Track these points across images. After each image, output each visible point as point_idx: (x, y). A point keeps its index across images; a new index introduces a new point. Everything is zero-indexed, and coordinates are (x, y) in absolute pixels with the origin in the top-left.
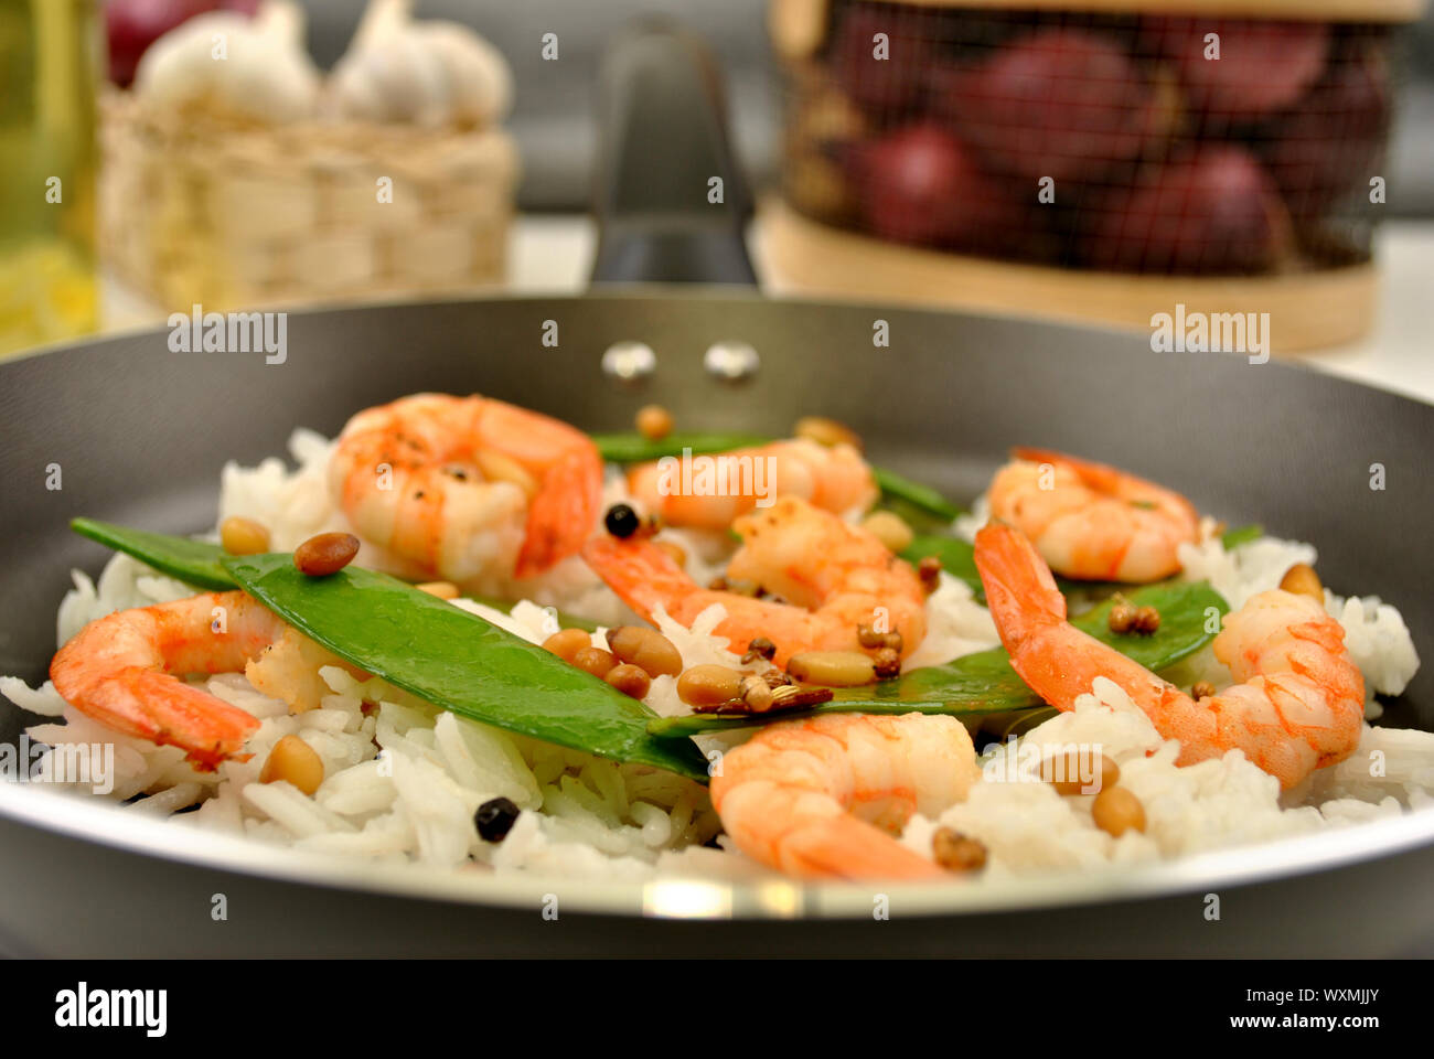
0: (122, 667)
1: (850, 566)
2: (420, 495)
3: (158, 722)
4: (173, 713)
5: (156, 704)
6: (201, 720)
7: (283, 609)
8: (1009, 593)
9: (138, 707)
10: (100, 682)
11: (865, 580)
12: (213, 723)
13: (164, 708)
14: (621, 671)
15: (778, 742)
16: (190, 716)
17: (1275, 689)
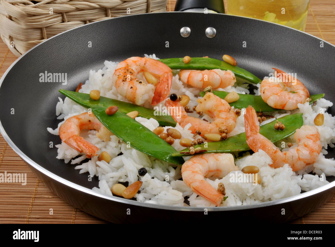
0: (73, 135)
1: (220, 111)
2: (132, 88)
3: (80, 149)
4: (83, 146)
5: (80, 145)
6: (88, 148)
7: (103, 123)
8: (249, 125)
9: (77, 145)
10: (69, 138)
11: (223, 115)
12: (90, 149)
13: (81, 145)
14: (169, 139)
15: (195, 161)
16: (86, 148)
17: (299, 151)
